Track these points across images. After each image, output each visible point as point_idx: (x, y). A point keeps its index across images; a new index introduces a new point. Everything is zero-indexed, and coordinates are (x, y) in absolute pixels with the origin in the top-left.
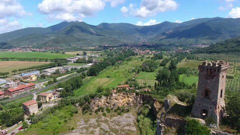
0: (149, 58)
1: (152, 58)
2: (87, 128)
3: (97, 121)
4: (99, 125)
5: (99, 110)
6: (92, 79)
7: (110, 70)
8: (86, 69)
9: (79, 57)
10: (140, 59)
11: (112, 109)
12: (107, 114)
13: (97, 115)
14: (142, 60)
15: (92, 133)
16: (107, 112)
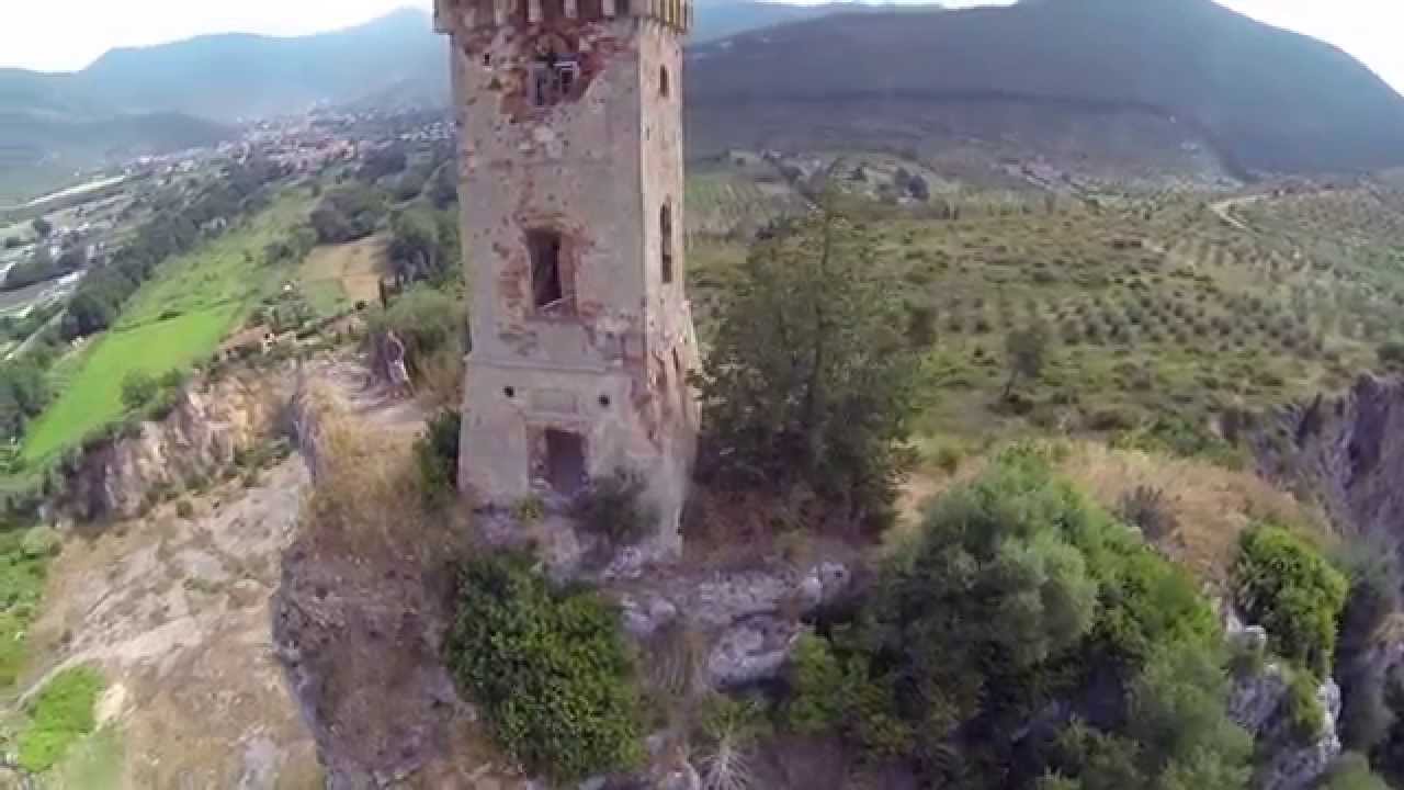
0: (346, 175)
1: (359, 175)
2: (127, 609)
3: (163, 554)
4: (175, 573)
5: (152, 499)
6: (90, 351)
7: (174, 278)
8: (57, 308)
9: (17, 253)
10: (308, 191)
11: (211, 472)
12: (196, 502)
13: (153, 525)
14: (316, 193)
15: (159, 618)
16: (194, 492)
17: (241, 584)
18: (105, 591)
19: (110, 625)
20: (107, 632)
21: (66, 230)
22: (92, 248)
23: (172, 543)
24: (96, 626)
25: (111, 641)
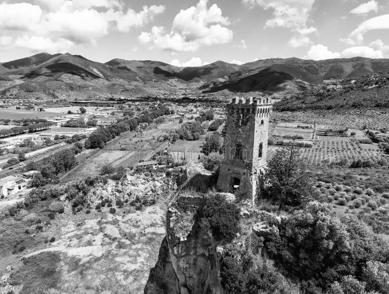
0: (192, 118)
1: (196, 119)
3: (99, 223)
4: (102, 230)
5: (103, 204)
6: (93, 154)
7: (127, 138)
8: (84, 137)
9: (72, 116)
10: (178, 120)
11: (126, 201)
12: (118, 210)
13: (100, 213)
14: (181, 122)
15: (89, 243)
16: (118, 206)
17: (123, 240)
18: (74, 229)
19: (71, 241)
20: (68, 243)
21: (91, 113)
22: (100, 122)
23: (104, 220)
24: (65, 240)
25: (69, 246)
